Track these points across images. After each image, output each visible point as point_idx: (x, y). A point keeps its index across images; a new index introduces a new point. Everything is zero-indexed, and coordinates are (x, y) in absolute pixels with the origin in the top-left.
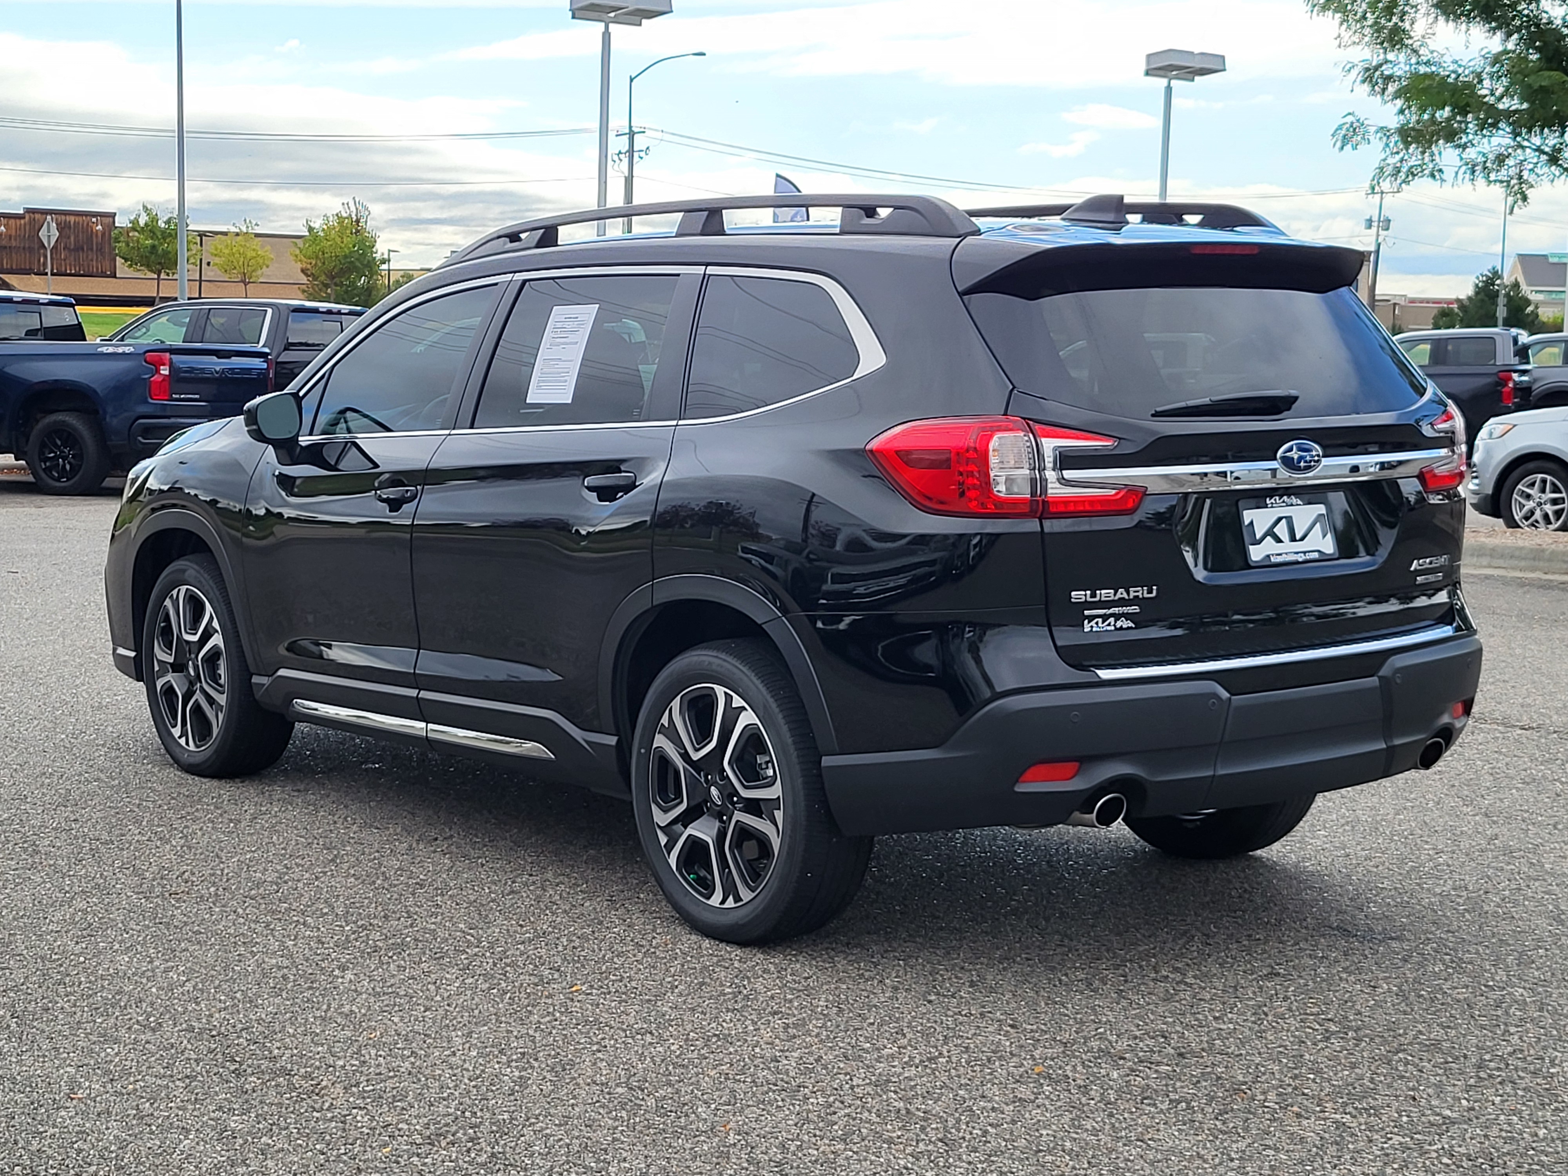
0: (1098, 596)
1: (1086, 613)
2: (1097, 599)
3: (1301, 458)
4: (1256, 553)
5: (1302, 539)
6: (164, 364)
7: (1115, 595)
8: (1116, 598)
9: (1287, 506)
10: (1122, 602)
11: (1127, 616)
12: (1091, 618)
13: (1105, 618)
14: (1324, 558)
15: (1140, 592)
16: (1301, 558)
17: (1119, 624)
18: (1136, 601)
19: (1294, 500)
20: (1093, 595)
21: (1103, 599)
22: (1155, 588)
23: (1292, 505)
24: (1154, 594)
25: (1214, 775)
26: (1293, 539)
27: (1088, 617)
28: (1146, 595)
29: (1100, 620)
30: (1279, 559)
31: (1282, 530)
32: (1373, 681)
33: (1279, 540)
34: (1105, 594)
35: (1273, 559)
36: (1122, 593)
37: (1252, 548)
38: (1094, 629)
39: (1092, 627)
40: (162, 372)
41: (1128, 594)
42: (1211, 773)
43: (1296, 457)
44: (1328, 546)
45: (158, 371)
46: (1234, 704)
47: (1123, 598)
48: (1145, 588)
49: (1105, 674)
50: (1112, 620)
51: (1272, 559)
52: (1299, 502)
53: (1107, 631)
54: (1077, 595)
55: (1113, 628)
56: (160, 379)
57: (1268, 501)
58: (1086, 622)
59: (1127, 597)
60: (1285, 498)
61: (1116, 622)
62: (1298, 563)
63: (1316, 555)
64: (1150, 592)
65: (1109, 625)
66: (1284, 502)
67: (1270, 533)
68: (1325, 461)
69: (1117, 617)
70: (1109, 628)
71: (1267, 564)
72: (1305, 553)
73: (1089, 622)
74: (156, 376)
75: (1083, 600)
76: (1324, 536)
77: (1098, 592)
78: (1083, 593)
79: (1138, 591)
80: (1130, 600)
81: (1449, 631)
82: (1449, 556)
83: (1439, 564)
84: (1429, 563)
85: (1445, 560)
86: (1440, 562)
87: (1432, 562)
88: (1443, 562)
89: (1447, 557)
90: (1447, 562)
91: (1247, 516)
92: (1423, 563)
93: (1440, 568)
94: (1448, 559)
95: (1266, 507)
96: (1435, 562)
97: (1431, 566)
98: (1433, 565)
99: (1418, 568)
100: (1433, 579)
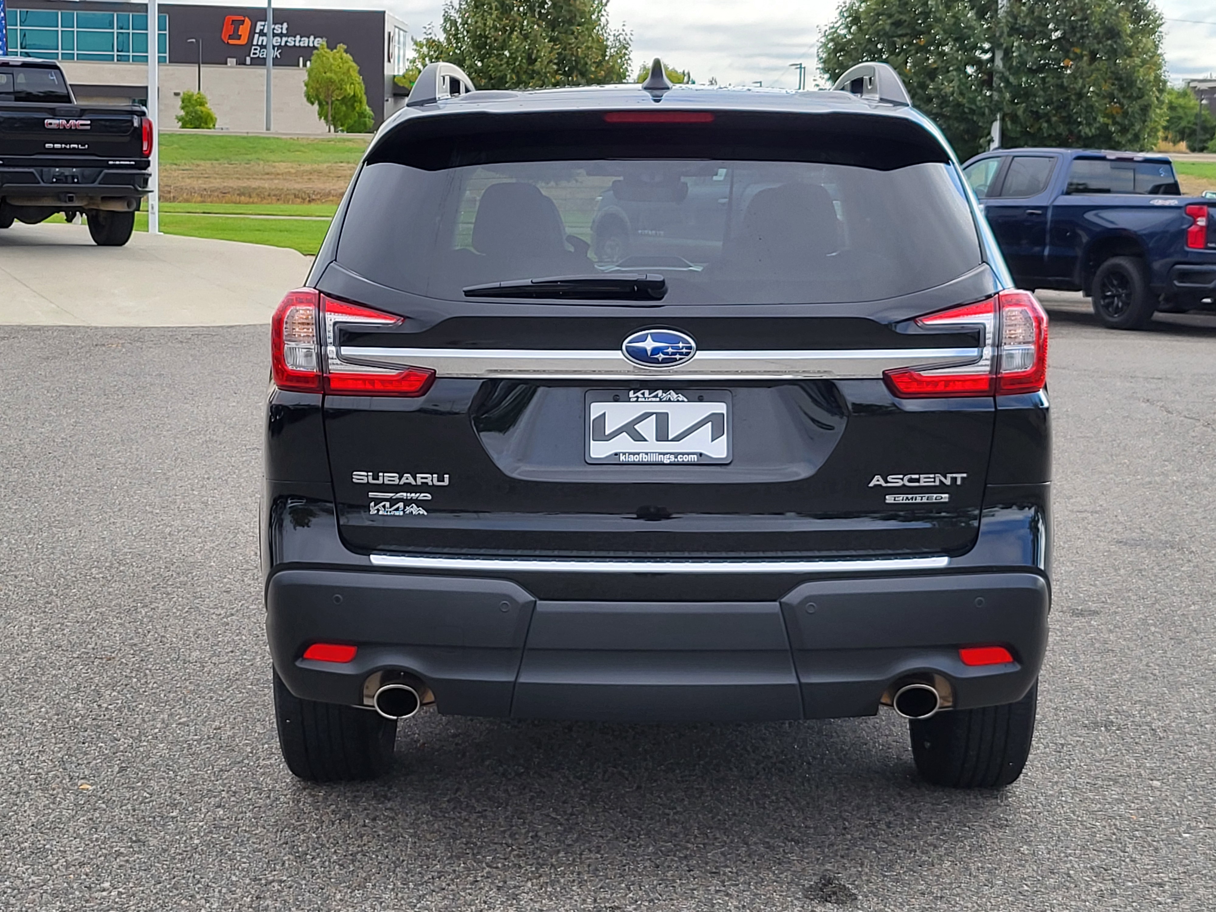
0: (381, 478)
1: (371, 495)
2: (380, 481)
3: (659, 350)
4: (600, 449)
5: (677, 439)
6: (1203, 216)
7: (400, 479)
8: (402, 483)
9: (661, 401)
10: (408, 487)
11: (419, 503)
12: (377, 501)
13: (393, 502)
14: (706, 462)
15: (431, 479)
16: (668, 459)
17: (408, 510)
18: (424, 488)
19: (673, 395)
20: (376, 477)
21: (386, 482)
22: (446, 476)
23: (668, 401)
24: (446, 482)
25: (515, 683)
26: (662, 438)
27: (373, 499)
28: (436, 483)
29: (388, 504)
30: (632, 459)
31: (648, 428)
32: (773, 606)
33: (639, 438)
34: (389, 478)
36: (408, 478)
37: (594, 443)
38: (381, 513)
39: (378, 510)
40: (1199, 223)
41: (415, 480)
42: (512, 679)
43: (651, 348)
44: (717, 449)
45: (1195, 222)
46: (538, 609)
47: (410, 484)
48: (435, 476)
49: (376, 560)
50: (401, 505)
51: (622, 458)
52: (681, 398)
53: (394, 515)
54: (361, 477)
55: (401, 513)
56: (1197, 229)
57: (631, 395)
58: (372, 504)
59: (414, 483)
60: (659, 392)
61: (405, 508)
63: (694, 458)
64: (442, 480)
65: (397, 509)
66: (656, 396)
67: (628, 429)
68: (701, 355)
69: (408, 502)
70: (397, 513)
72: (675, 454)
73: (375, 505)
74: (1193, 227)
75: (366, 481)
76: (715, 438)
77: (381, 474)
78: (365, 474)
79: (426, 478)
80: (416, 485)
81: (942, 562)
82: (965, 475)
83: (937, 483)
84: (910, 480)
85: (954, 479)
86: (941, 481)
87: (918, 480)
88: (948, 482)
89: (959, 476)
90: (959, 482)
91: (596, 409)
92: (896, 480)
93: (941, 488)
94: (962, 478)
95: (629, 401)
96: (925, 480)
97: (917, 484)
98: (922, 484)
99: (884, 485)
100: (925, 500)
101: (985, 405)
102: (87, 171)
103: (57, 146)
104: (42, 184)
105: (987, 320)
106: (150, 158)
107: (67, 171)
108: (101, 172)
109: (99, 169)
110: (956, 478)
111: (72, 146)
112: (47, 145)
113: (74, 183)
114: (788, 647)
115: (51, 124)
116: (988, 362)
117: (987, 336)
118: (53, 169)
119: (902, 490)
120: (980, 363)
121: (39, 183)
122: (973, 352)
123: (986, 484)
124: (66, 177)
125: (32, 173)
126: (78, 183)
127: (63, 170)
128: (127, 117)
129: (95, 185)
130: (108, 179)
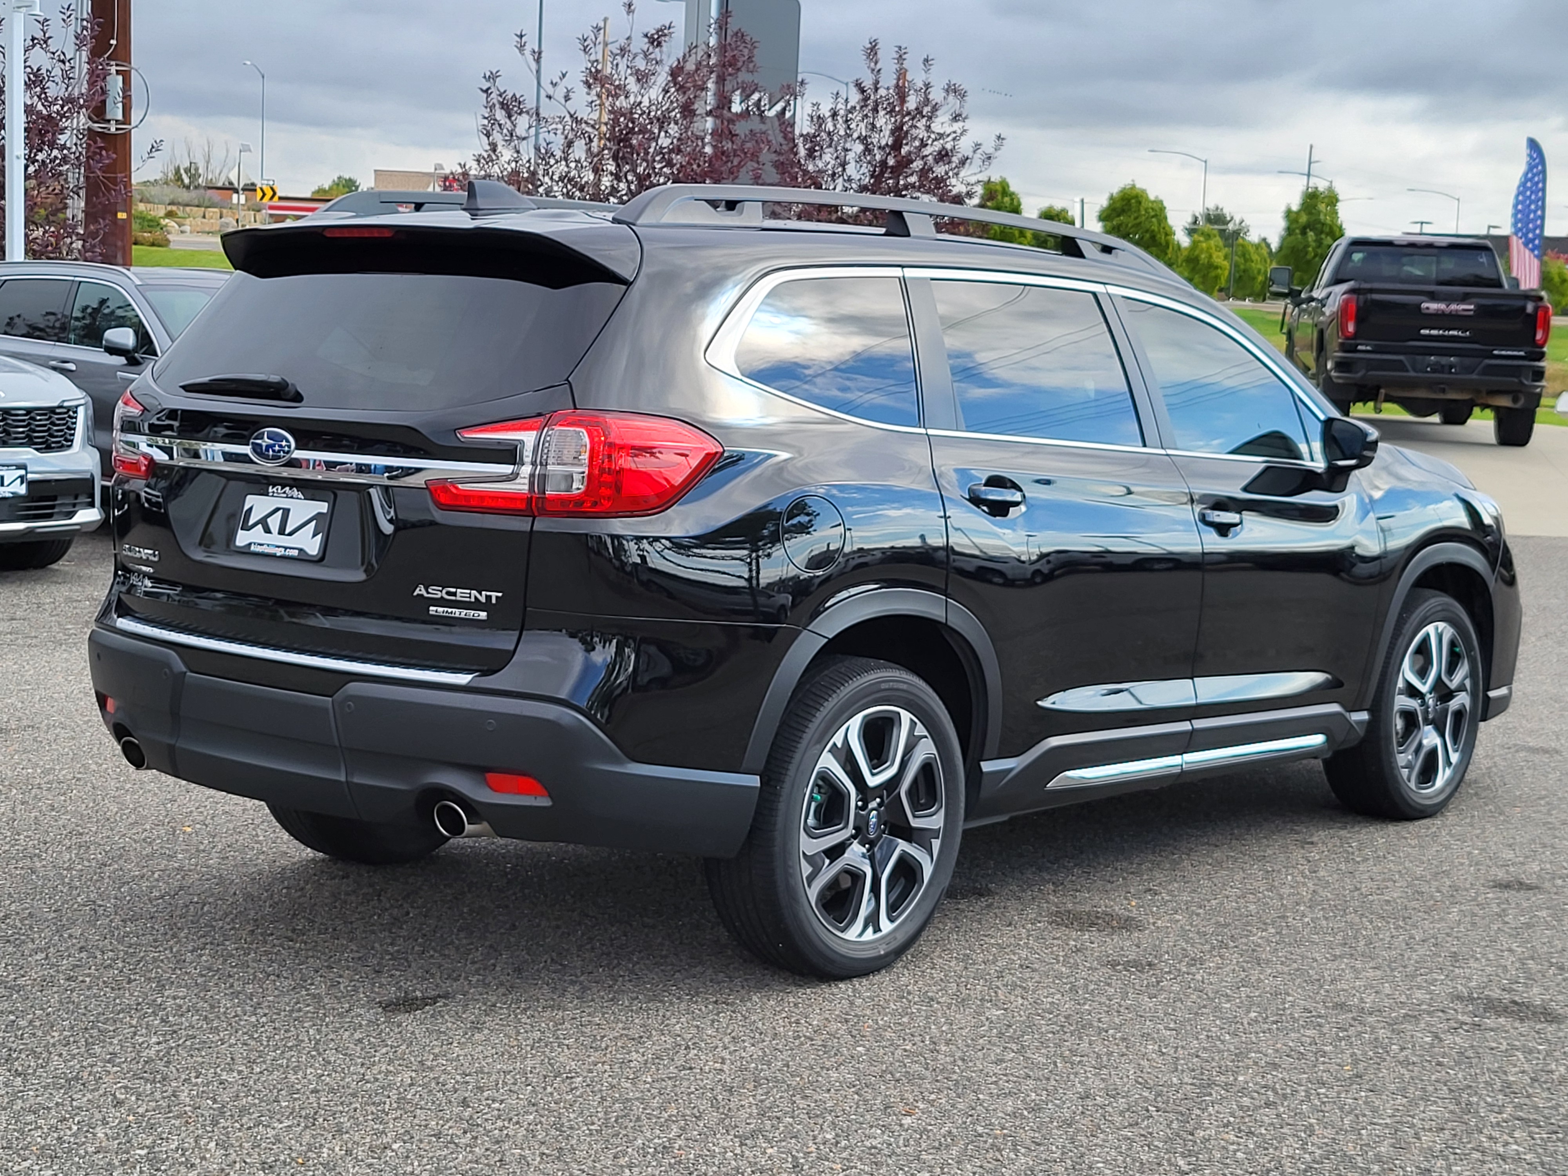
0: (132, 551)
2: (132, 554)
3: (268, 447)
4: (242, 538)
5: (290, 534)
8: (139, 556)
9: (287, 497)
14: (303, 558)
15: (150, 554)
16: (280, 552)
18: (148, 562)
19: (295, 492)
20: (130, 550)
21: (134, 555)
22: (157, 552)
23: (292, 497)
24: (157, 558)
25: (175, 746)
26: (282, 532)
28: (153, 558)
30: (259, 549)
31: (274, 522)
32: (328, 701)
33: (267, 530)
34: (135, 551)
35: (253, 548)
36: (141, 553)
37: (240, 532)
41: (144, 555)
42: (173, 742)
43: (264, 444)
44: (313, 546)
47: (142, 558)
48: (152, 552)
52: (301, 496)
57: (270, 490)
59: (144, 557)
60: (287, 488)
62: (273, 556)
63: (295, 553)
64: (155, 555)
66: (285, 493)
67: (263, 522)
71: (245, 552)
72: (286, 548)
75: (127, 553)
76: (314, 535)
77: (132, 547)
78: (127, 546)
79: (148, 554)
80: (145, 560)
81: (463, 679)
82: (500, 594)
83: (473, 600)
84: (448, 593)
85: (489, 598)
86: (476, 598)
87: (454, 594)
88: (483, 599)
89: (494, 594)
90: (494, 601)
91: (251, 500)
92: (436, 592)
93: (476, 605)
94: (497, 597)
95: (267, 495)
96: (462, 594)
97: (453, 598)
98: (459, 598)
99: (426, 595)
100: (463, 616)
101: (521, 524)
102: (1467, 361)
103: (1434, 332)
104: (1412, 374)
105: (528, 438)
106: (1545, 349)
107: (1444, 360)
108: (1481, 362)
109: (1477, 360)
110: (490, 597)
111: (1451, 333)
112: (1422, 332)
113: (1451, 373)
114: (337, 744)
115: (1428, 308)
116: (527, 481)
117: (525, 454)
118: (1427, 357)
119: (441, 602)
120: (517, 481)
121: (1407, 371)
122: (507, 469)
123: (525, 607)
124: (1443, 366)
125: (1401, 361)
126: (1455, 373)
127: (1438, 358)
128: (1519, 303)
129: (1474, 376)
130: (1490, 370)
